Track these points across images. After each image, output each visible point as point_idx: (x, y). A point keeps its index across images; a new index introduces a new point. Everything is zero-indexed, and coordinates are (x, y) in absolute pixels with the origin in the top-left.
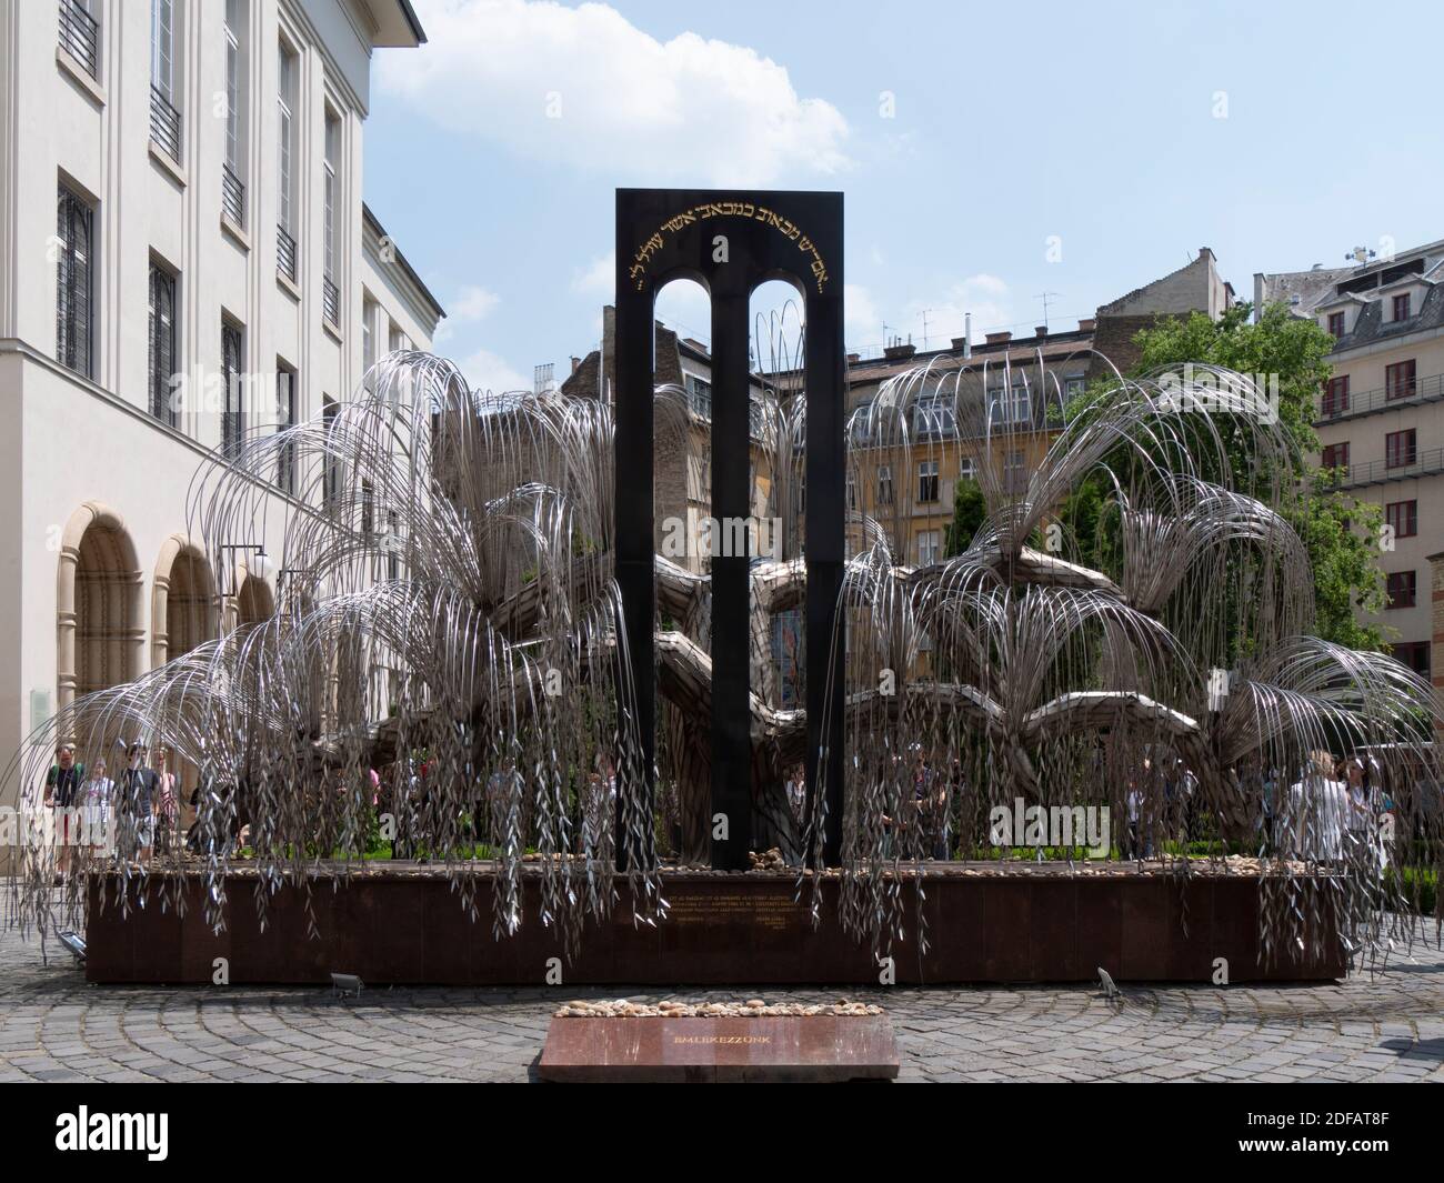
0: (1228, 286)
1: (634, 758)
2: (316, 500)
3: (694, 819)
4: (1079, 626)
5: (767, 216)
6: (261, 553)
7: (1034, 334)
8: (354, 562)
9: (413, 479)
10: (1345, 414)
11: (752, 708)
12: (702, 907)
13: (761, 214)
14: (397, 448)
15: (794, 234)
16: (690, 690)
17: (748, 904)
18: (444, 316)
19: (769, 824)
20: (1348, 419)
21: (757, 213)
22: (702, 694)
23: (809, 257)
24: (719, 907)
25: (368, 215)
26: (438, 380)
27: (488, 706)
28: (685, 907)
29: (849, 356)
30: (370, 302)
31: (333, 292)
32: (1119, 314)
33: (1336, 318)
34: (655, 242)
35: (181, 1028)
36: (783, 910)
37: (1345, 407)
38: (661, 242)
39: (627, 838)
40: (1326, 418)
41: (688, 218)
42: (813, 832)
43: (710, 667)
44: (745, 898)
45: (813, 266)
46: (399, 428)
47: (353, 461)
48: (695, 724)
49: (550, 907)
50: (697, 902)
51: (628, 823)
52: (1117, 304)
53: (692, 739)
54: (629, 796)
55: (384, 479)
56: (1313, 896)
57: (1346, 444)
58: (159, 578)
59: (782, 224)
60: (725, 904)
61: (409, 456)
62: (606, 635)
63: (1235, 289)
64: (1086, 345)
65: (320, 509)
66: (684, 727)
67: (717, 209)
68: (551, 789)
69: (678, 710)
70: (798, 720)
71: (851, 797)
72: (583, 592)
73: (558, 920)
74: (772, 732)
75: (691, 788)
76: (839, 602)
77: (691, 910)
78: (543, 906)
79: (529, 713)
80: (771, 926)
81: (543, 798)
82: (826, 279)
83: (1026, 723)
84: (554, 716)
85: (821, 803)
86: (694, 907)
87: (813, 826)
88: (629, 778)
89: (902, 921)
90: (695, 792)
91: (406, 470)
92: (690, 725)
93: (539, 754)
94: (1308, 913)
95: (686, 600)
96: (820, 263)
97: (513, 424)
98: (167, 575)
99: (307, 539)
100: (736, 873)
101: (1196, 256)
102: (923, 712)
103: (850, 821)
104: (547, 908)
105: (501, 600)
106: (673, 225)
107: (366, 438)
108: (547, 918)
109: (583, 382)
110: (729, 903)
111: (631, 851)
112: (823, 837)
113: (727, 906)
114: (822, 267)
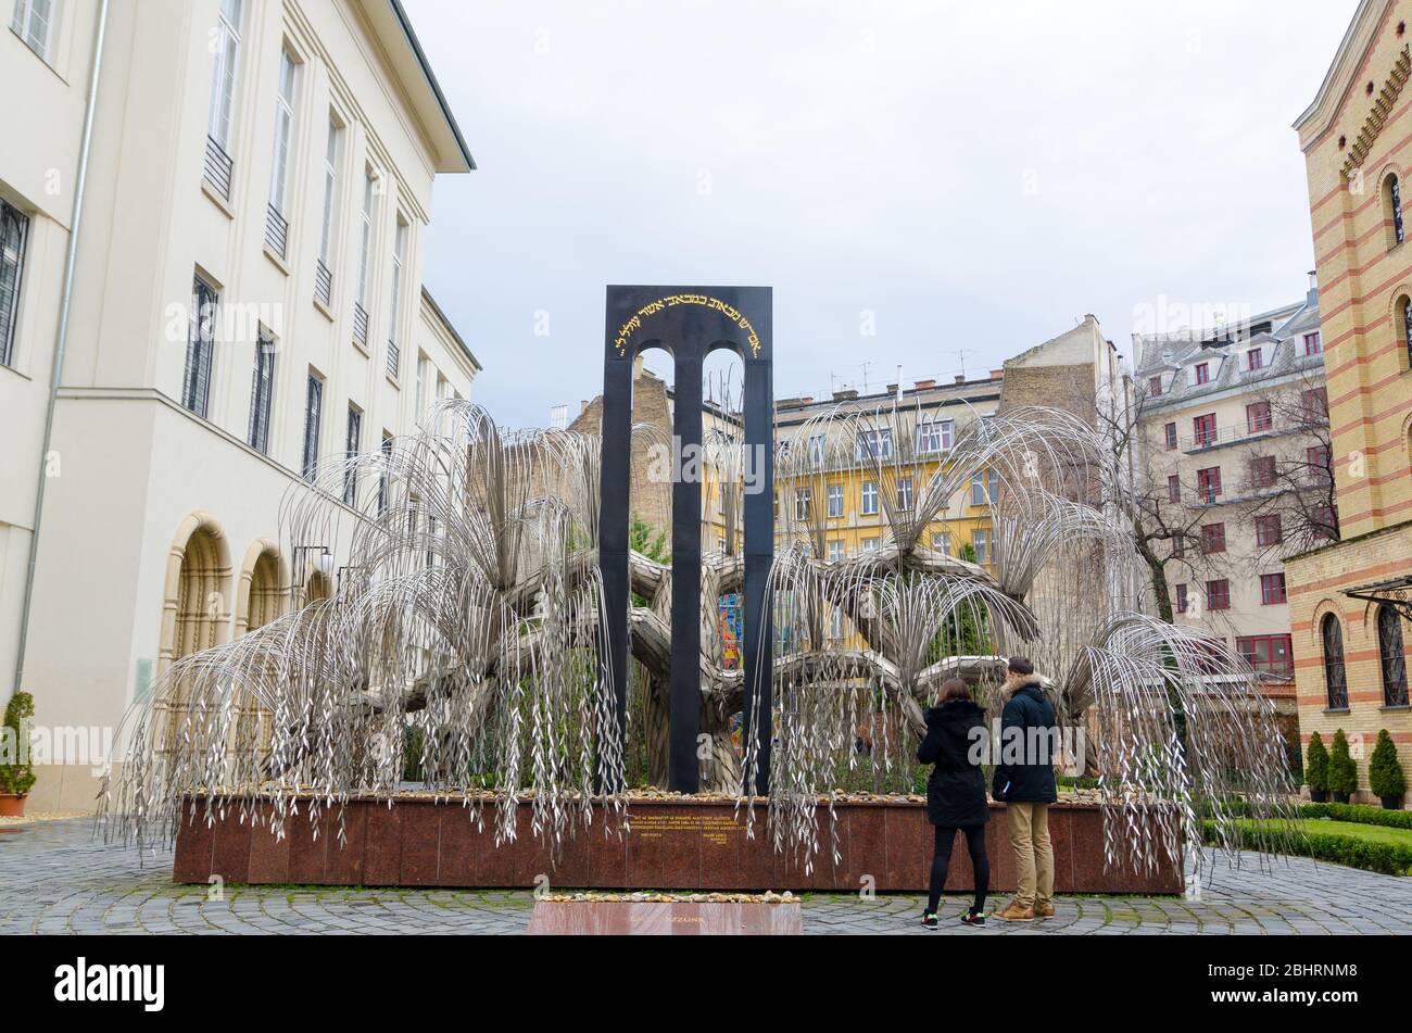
0: (1110, 343)
1: (608, 702)
2: (373, 512)
4: (952, 610)
5: (716, 304)
6: (327, 553)
7: (954, 382)
8: (403, 555)
9: (451, 491)
10: (1214, 444)
11: (702, 666)
12: (660, 825)
13: (712, 302)
14: (440, 469)
15: (736, 316)
16: (655, 652)
17: (697, 823)
18: (481, 369)
20: (1217, 448)
21: (709, 301)
22: (664, 655)
23: (747, 332)
24: (674, 825)
25: (425, 294)
26: (473, 421)
27: (499, 664)
28: (646, 825)
29: (778, 402)
30: (423, 357)
31: (395, 351)
32: (1022, 366)
33: (1201, 368)
34: (635, 322)
35: (248, 914)
36: (725, 828)
37: (1215, 439)
38: (638, 322)
39: (601, 766)
40: (1200, 447)
41: (659, 305)
42: (748, 764)
43: (669, 633)
44: (695, 818)
45: (749, 339)
46: (443, 456)
47: (406, 479)
48: (659, 680)
49: (539, 820)
50: (657, 821)
51: (602, 753)
52: (1021, 358)
53: (657, 693)
54: (604, 732)
55: (428, 492)
56: (1143, 817)
57: (1217, 469)
58: (245, 572)
59: (727, 309)
60: (678, 822)
61: (448, 475)
62: (590, 612)
63: (1116, 345)
64: (994, 390)
65: (376, 518)
66: (651, 684)
67: (679, 300)
68: (543, 727)
69: (646, 669)
70: (738, 677)
71: (777, 733)
72: (575, 580)
73: (546, 831)
74: (720, 686)
76: (768, 585)
77: (652, 827)
78: (534, 819)
79: (530, 671)
80: (715, 842)
81: (538, 734)
82: (759, 348)
83: (917, 680)
84: (548, 669)
85: (754, 740)
86: (653, 825)
87: (747, 761)
88: (604, 717)
89: (817, 837)
90: (659, 734)
91: (445, 486)
92: (655, 682)
93: (537, 700)
94: (1142, 830)
95: (654, 584)
96: (755, 337)
97: (526, 451)
98: (251, 570)
99: (367, 538)
100: (687, 797)
101: (1082, 320)
102: (836, 671)
103: (776, 753)
104: (537, 820)
105: (513, 585)
106: (648, 310)
107: (417, 462)
108: (537, 827)
109: (589, 420)
110: (681, 822)
111: (604, 776)
112: (756, 768)
113: (680, 825)
114: (757, 339)
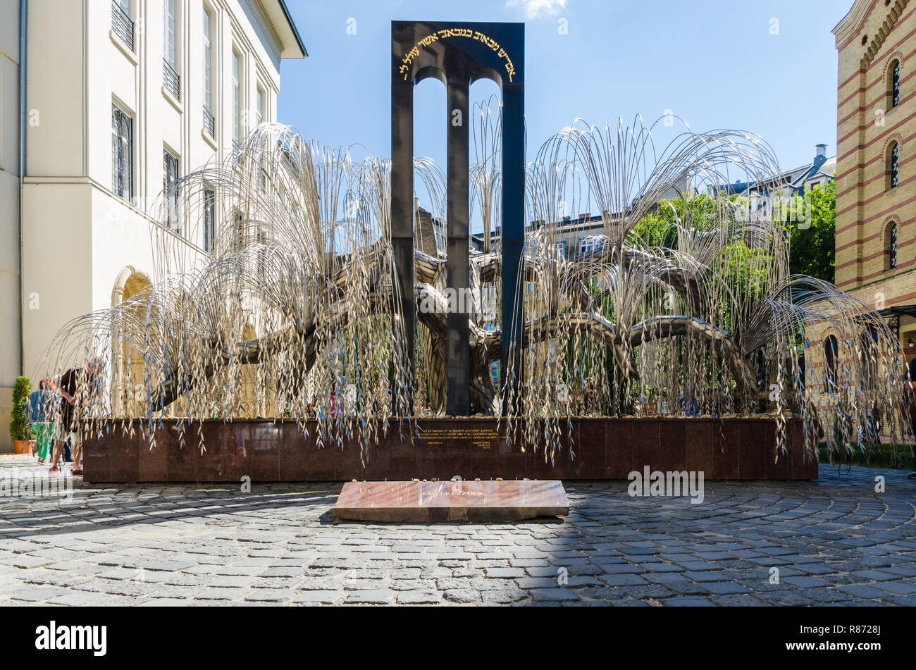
3: (437, 392)
5: (480, 36)
11: (470, 328)
12: (441, 436)
13: (477, 35)
15: (496, 47)
16: (435, 317)
17: (469, 434)
19: (480, 393)
21: (474, 34)
22: (442, 318)
23: (504, 60)
24: (451, 436)
28: (431, 436)
34: (415, 52)
36: (489, 438)
38: (418, 52)
41: (434, 38)
42: (507, 390)
44: (466, 431)
45: (506, 66)
48: (438, 339)
50: (439, 433)
53: (436, 348)
59: (489, 41)
60: (455, 434)
66: (432, 342)
67: (450, 33)
69: (428, 329)
70: (497, 334)
74: (482, 341)
75: (436, 374)
77: (435, 438)
80: (482, 447)
82: (514, 73)
85: (511, 373)
86: (437, 436)
87: (507, 386)
89: (560, 440)
90: (438, 377)
92: (435, 340)
95: (433, 272)
96: (511, 64)
106: (425, 42)
110: (458, 434)
113: (456, 436)
114: (512, 66)
